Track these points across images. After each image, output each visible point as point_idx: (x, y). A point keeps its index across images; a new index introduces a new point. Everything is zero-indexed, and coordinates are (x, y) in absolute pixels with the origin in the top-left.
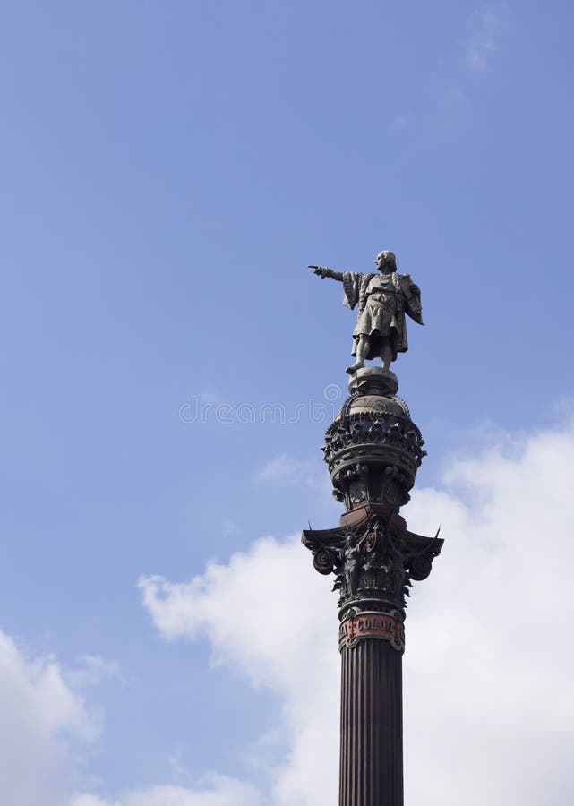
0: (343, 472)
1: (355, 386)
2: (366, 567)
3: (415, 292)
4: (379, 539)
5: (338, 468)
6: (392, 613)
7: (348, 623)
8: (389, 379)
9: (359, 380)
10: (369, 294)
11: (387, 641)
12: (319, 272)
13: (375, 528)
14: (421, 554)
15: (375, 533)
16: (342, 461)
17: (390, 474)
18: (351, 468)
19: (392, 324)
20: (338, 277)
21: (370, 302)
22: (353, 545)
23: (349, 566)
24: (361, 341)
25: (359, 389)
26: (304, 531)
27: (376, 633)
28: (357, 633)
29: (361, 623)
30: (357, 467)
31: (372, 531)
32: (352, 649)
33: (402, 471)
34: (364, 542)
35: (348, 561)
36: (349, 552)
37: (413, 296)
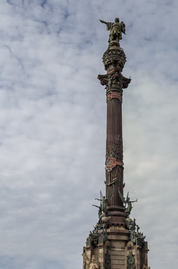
0: (108, 62)
1: (110, 45)
2: (114, 82)
3: (124, 25)
4: (117, 75)
5: (106, 62)
6: (120, 93)
7: (109, 95)
8: (118, 44)
9: (111, 43)
10: (113, 26)
11: (119, 99)
12: (101, 21)
13: (116, 73)
14: (126, 82)
15: (116, 74)
16: (107, 60)
17: (119, 63)
18: (110, 61)
19: (119, 32)
20: (106, 23)
21: (113, 28)
22: (110, 78)
23: (109, 82)
24: (111, 36)
25: (111, 45)
26: (99, 75)
27: (116, 97)
28: (111, 97)
29: (112, 95)
30: (111, 61)
31: (115, 74)
32: (110, 101)
33: (122, 63)
34: (113, 77)
35: (109, 81)
36: (109, 80)
37: (124, 27)
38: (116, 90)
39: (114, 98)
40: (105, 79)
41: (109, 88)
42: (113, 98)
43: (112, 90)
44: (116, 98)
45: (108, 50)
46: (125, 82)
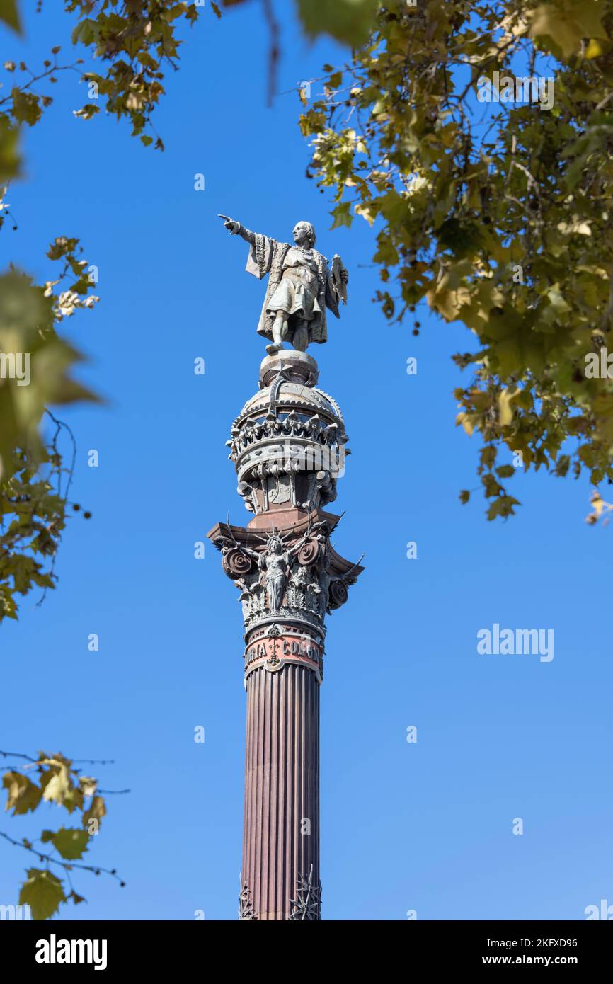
29: (286, 645)
38: (306, 621)
39: (295, 666)
40: (248, 550)
41: (271, 604)
42: (287, 665)
43: (288, 618)
44: (301, 667)
45: (274, 404)
46: (337, 579)
